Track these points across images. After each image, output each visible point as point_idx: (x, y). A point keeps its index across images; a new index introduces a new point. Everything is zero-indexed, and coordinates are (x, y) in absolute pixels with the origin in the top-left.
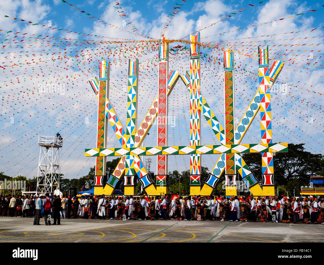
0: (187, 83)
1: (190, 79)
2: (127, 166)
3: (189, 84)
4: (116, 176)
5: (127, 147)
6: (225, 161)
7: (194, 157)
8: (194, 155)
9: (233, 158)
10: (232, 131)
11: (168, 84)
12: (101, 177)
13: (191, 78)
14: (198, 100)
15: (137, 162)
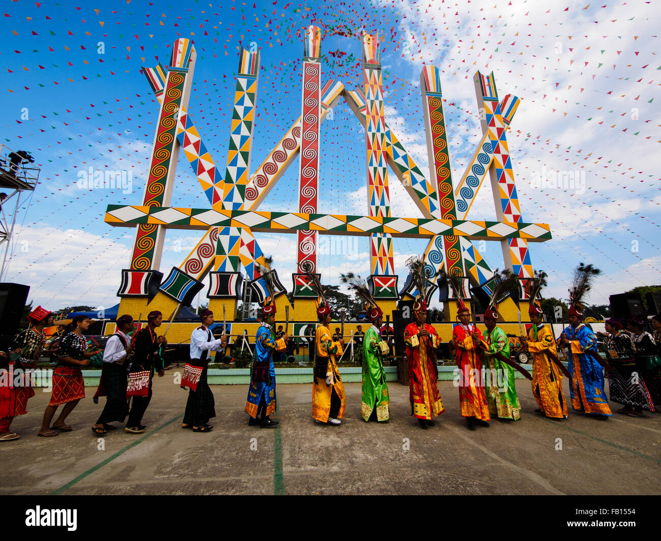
0: (361, 103)
1: (366, 98)
2: (221, 251)
3: (365, 106)
4: (189, 274)
5: (223, 208)
6: (443, 251)
7: (380, 240)
8: (379, 235)
9: (458, 246)
10: (451, 196)
11: (322, 100)
12: (146, 274)
13: (369, 98)
14: (382, 135)
15: (246, 242)
